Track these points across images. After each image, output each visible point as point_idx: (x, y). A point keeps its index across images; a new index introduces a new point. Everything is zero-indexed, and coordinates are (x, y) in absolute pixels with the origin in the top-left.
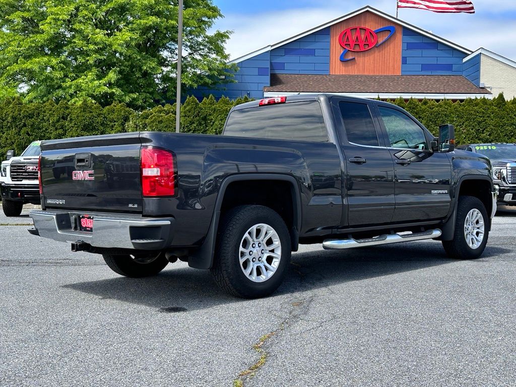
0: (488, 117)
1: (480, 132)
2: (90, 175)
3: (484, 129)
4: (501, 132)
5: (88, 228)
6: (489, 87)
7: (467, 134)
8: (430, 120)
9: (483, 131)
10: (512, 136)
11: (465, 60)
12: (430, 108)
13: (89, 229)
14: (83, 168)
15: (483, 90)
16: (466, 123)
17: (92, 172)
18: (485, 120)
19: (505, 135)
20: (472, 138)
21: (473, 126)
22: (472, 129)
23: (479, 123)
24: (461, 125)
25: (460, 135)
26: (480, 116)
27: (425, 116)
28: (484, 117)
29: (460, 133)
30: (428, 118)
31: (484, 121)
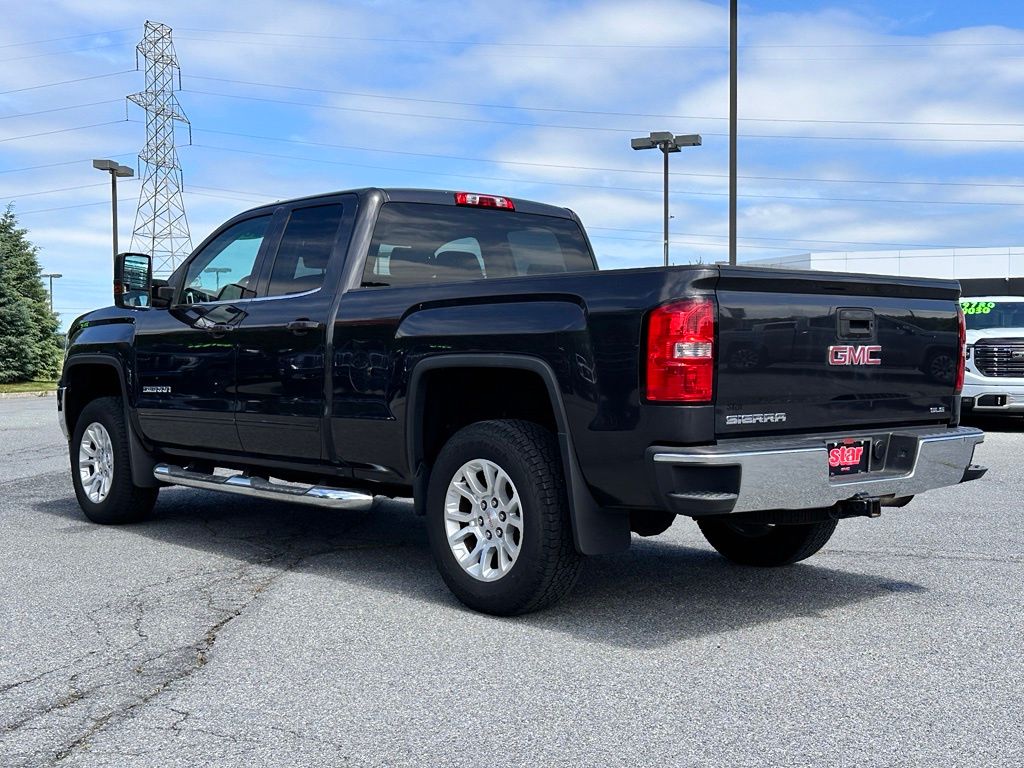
2: (873, 355)
5: (845, 466)
13: (848, 469)
14: (855, 340)
17: (877, 348)
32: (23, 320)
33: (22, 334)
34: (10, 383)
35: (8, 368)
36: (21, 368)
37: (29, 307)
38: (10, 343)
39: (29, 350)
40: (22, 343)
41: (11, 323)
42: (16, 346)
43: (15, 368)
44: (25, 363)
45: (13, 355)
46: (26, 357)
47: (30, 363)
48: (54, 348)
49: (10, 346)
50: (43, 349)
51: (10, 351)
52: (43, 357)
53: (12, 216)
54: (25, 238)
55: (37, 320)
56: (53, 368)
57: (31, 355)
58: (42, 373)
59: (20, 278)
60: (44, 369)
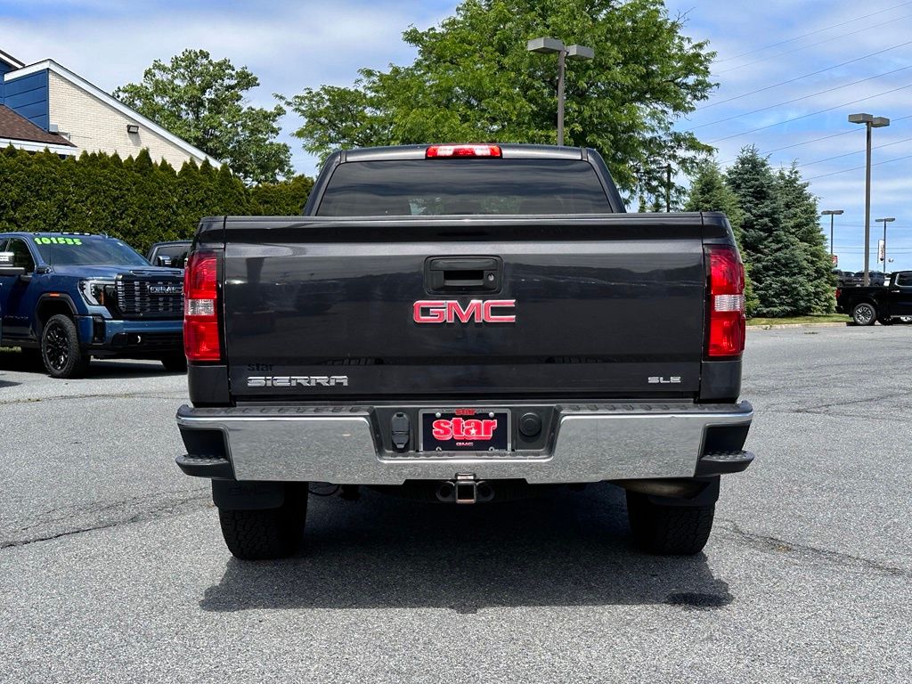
0: (128, 190)
1: (117, 217)
3: (123, 212)
4: (151, 219)
6: (66, 134)
7: (96, 220)
8: (28, 188)
9: (121, 214)
10: (169, 226)
11: (8, 77)
12: (25, 164)
15: (57, 138)
16: (93, 198)
18: (124, 195)
19: (158, 225)
20: (106, 226)
21: (106, 205)
22: (104, 211)
23: (115, 199)
24: (83, 201)
25: (83, 219)
26: (113, 188)
27: (18, 179)
28: (121, 190)
29: (84, 214)
30: (22, 182)
31: (122, 198)
32: (797, 262)
33: (794, 274)
34: (783, 317)
35: (781, 304)
36: (794, 304)
37: (805, 250)
38: (784, 283)
39: (801, 289)
40: (794, 283)
41: (786, 265)
42: (789, 285)
43: (788, 305)
44: (797, 300)
45: (786, 293)
46: (798, 294)
47: (802, 299)
48: (828, 286)
49: (785, 285)
50: (817, 287)
51: (784, 290)
52: (816, 294)
53: (796, 172)
54: (808, 190)
55: (812, 262)
56: (826, 303)
57: (803, 292)
58: (815, 308)
59: (798, 226)
60: (818, 304)
